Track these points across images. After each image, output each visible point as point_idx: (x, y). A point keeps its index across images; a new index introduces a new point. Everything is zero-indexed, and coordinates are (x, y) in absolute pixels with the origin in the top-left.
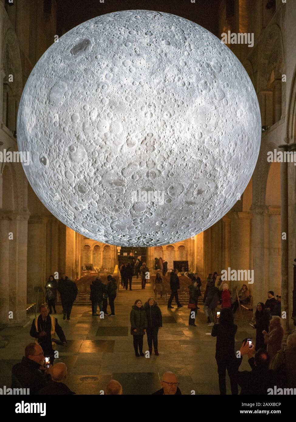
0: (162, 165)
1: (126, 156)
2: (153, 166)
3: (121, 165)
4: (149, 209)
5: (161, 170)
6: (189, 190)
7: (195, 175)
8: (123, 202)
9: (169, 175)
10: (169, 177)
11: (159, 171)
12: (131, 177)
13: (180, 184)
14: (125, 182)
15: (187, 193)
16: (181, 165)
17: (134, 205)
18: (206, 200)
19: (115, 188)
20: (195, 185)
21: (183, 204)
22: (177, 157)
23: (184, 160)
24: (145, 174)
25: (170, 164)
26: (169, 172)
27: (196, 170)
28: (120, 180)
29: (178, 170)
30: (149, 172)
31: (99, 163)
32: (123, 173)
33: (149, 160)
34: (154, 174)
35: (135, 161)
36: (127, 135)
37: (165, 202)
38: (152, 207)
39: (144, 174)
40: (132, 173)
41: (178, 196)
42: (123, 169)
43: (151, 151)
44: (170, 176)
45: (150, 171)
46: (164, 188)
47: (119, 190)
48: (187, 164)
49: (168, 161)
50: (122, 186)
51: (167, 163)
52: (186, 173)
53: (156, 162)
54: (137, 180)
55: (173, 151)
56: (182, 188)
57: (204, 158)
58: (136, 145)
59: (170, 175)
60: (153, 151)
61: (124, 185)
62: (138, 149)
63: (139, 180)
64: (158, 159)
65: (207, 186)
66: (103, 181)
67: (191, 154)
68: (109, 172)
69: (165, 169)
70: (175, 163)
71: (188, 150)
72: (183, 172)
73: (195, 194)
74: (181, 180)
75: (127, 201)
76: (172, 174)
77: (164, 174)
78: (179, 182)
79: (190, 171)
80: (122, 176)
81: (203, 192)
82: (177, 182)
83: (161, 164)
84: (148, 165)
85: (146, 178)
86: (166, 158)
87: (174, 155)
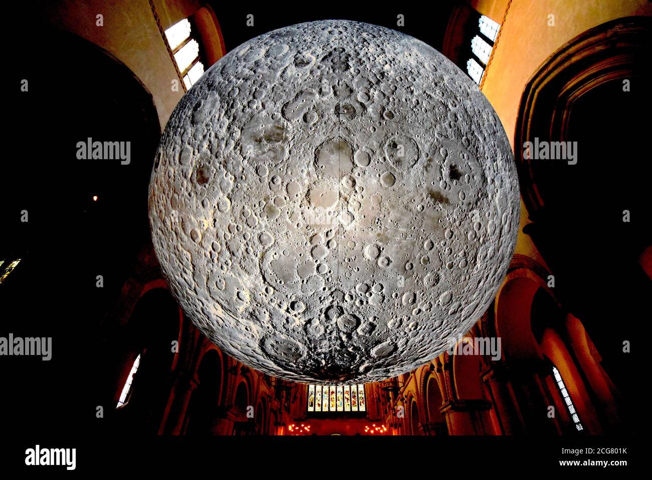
0: (367, 94)
1: (292, 81)
2: (348, 93)
3: (281, 97)
4: (346, 199)
5: (366, 104)
6: (430, 160)
7: (438, 127)
8: (285, 184)
9: (384, 115)
10: (383, 118)
11: (361, 104)
12: (301, 118)
13: (410, 139)
14: (287, 132)
15: (429, 165)
16: (406, 100)
17: (309, 190)
18: (470, 203)
19: (266, 150)
20: (442, 150)
21: (422, 195)
22: (396, 85)
23: (412, 92)
24: (332, 110)
25: (384, 95)
26: (384, 109)
27: (438, 118)
28: (278, 128)
29: (401, 108)
30: (341, 106)
31: (239, 105)
32: (286, 113)
33: (338, 83)
34: (352, 110)
35: (310, 87)
36: (295, 54)
37: (382, 182)
38: (352, 196)
39: (329, 109)
40: (305, 110)
41: (408, 168)
42: (286, 105)
43: (342, 70)
44: (386, 118)
45: (341, 104)
46: (375, 143)
47: (274, 152)
48: (417, 101)
49: (377, 88)
50: (281, 142)
51: (376, 93)
52: (420, 117)
53: (354, 87)
54: (315, 124)
55: (386, 74)
56: (416, 150)
57: (449, 103)
58: (313, 63)
59: (386, 115)
60: (345, 70)
61: (286, 138)
62: (315, 68)
63: (319, 123)
64: (358, 82)
65: (467, 165)
66: (243, 138)
67: (422, 86)
68: (256, 117)
69: (373, 102)
70: (393, 93)
71: (416, 79)
72: (414, 115)
73: (445, 175)
74: (411, 131)
75: (293, 180)
76: (391, 115)
77: (373, 111)
78: (409, 136)
79: (427, 116)
80: (282, 118)
81: (461, 175)
82: (404, 134)
83: (365, 91)
84: (338, 93)
85: (334, 118)
86: (373, 82)
87: (390, 81)
